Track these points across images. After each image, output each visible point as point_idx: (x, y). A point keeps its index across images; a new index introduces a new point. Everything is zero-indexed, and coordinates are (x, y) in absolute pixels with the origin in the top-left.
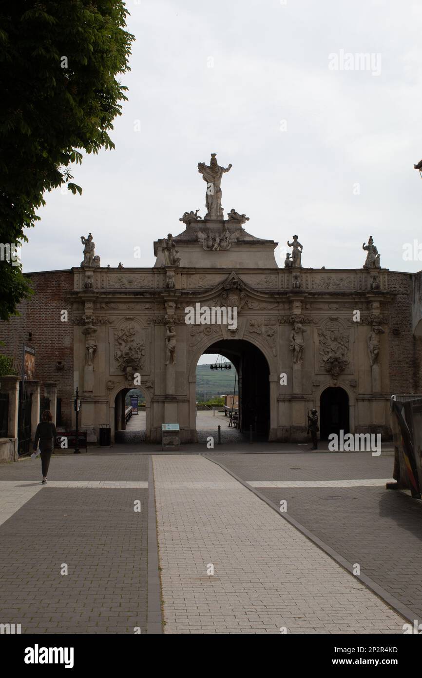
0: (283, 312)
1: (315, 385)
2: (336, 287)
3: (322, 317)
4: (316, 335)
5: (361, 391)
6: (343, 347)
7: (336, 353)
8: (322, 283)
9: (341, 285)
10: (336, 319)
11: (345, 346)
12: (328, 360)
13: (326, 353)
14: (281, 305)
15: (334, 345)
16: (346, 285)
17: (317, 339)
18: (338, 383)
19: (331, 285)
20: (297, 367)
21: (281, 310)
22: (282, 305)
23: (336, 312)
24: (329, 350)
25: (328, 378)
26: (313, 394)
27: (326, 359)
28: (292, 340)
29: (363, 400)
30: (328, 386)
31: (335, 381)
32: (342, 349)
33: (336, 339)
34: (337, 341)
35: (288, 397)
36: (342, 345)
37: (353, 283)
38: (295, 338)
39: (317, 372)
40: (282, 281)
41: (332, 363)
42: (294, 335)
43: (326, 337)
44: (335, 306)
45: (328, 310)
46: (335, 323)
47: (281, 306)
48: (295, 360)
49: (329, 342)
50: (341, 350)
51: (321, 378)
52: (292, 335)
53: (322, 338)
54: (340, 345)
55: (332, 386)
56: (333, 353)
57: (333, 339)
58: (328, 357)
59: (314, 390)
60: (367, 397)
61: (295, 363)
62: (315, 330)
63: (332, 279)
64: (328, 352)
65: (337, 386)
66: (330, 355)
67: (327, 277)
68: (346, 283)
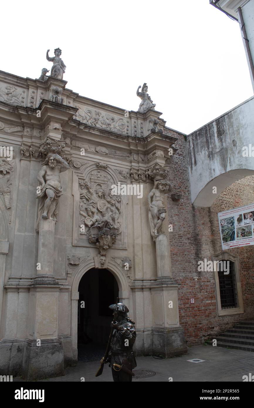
0: (30, 140)
1: (72, 263)
2: (105, 126)
3: (86, 162)
4: (76, 186)
5: (139, 276)
6: (113, 208)
7: (103, 216)
8: (88, 118)
9: (112, 126)
10: (104, 168)
11: (117, 208)
12: (92, 225)
13: (91, 214)
14: (27, 130)
15: (101, 204)
16: (118, 128)
17: (77, 191)
18: (107, 261)
19: (99, 123)
20: (47, 226)
21: (26, 136)
22: (29, 130)
23: (106, 159)
24: (95, 210)
25: (92, 253)
26: (68, 279)
27: (90, 223)
28: (42, 180)
29: (142, 289)
30: (91, 266)
31: (103, 258)
32: (112, 211)
33: (104, 195)
34: (104, 198)
35: (25, 283)
36: (112, 205)
37: (126, 127)
38: (47, 178)
39: (76, 242)
40: (33, 98)
41: (99, 228)
42: (46, 172)
43: (91, 190)
44: (104, 149)
45: (94, 154)
46: (103, 173)
47: (28, 132)
48: (45, 214)
49: (95, 198)
50: (111, 213)
51: (81, 253)
52: (42, 173)
53: (85, 191)
54: (109, 206)
55: (98, 266)
56: (99, 215)
57: (100, 194)
58: (94, 220)
59: (70, 271)
60: (147, 284)
61: (45, 218)
62: (76, 178)
63: (101, 116)
64: (93, 213)
65: (105, 267)
66: (97, 217)
67: (96, 111)
68: (117, 125)
